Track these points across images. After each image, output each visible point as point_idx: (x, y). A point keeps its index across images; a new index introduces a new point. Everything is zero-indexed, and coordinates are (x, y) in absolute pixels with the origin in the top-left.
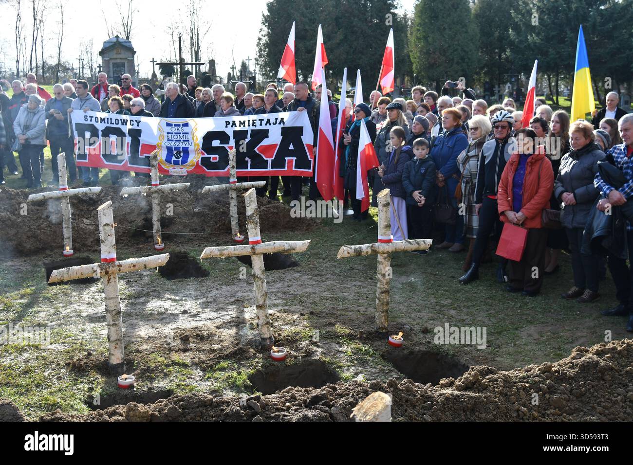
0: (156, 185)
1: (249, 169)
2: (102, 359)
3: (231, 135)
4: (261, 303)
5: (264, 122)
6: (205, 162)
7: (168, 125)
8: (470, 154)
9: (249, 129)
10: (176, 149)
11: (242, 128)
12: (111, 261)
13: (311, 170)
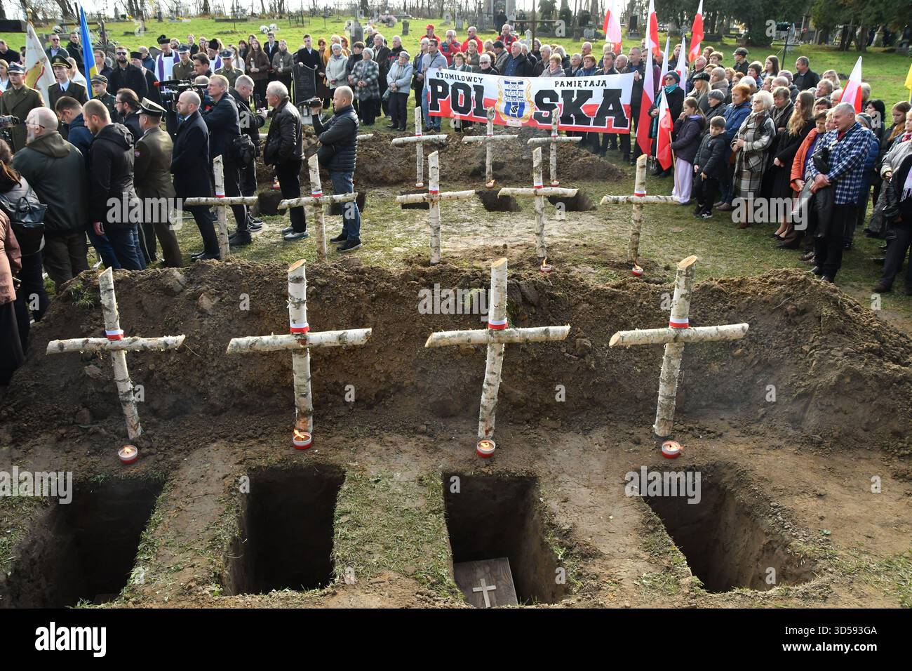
0: (491, 135)
1: (574, 125)
2: (427, 259)
3: (560, 94)
4: (539, 232)
5: (588, 84)
6: (538, 117)
7: (506, 82)
8: (749, 126)
9: (576, 89)
10: (514, 104)
11: (569, 88)
12: (435, 192)
13: (628, 128)
